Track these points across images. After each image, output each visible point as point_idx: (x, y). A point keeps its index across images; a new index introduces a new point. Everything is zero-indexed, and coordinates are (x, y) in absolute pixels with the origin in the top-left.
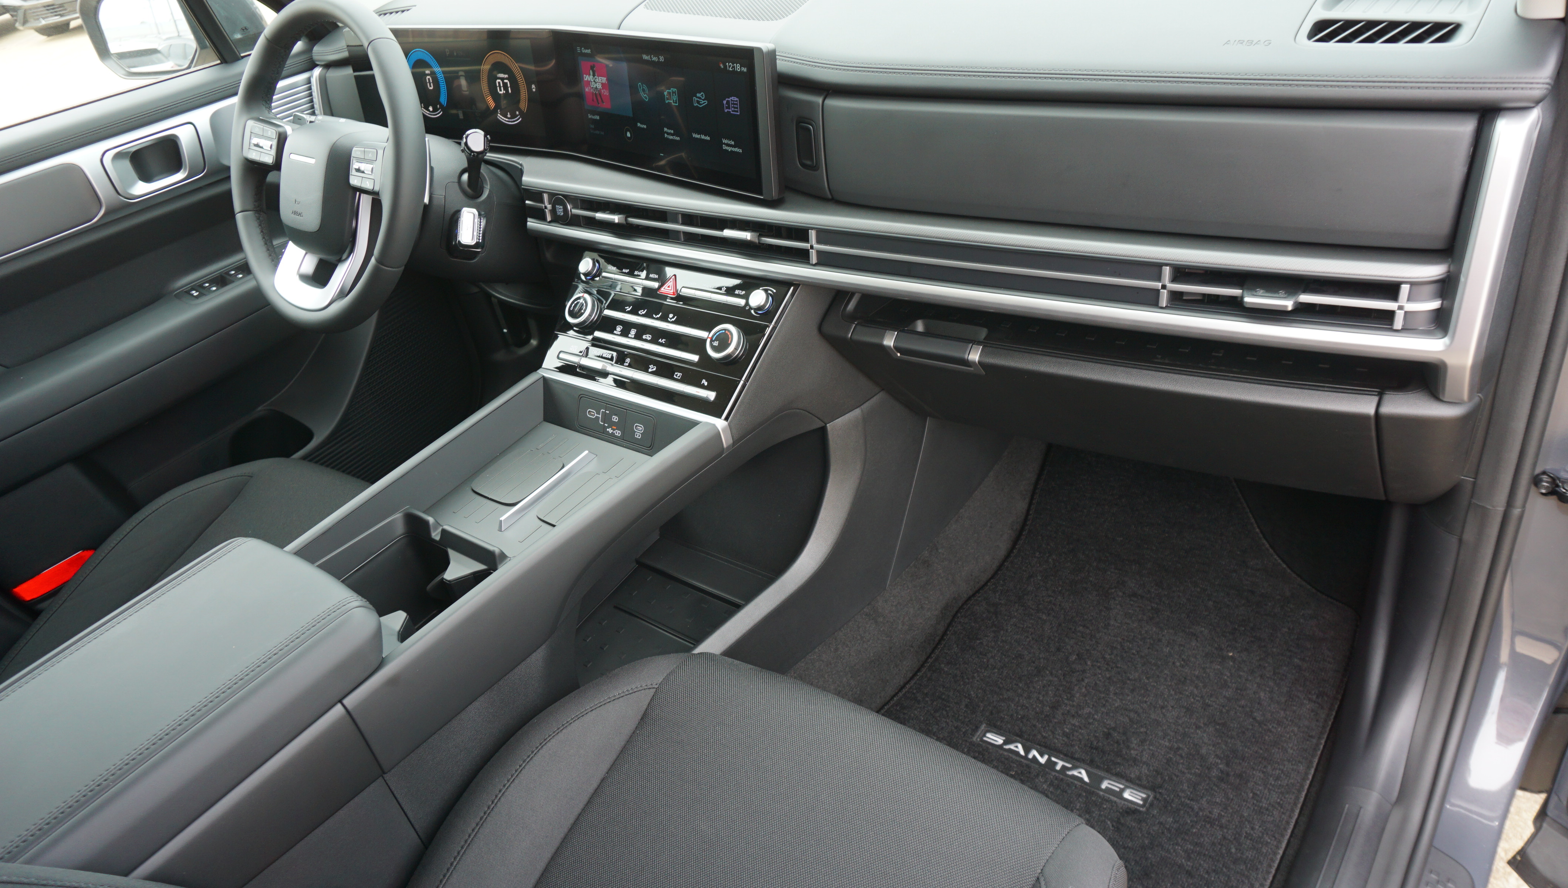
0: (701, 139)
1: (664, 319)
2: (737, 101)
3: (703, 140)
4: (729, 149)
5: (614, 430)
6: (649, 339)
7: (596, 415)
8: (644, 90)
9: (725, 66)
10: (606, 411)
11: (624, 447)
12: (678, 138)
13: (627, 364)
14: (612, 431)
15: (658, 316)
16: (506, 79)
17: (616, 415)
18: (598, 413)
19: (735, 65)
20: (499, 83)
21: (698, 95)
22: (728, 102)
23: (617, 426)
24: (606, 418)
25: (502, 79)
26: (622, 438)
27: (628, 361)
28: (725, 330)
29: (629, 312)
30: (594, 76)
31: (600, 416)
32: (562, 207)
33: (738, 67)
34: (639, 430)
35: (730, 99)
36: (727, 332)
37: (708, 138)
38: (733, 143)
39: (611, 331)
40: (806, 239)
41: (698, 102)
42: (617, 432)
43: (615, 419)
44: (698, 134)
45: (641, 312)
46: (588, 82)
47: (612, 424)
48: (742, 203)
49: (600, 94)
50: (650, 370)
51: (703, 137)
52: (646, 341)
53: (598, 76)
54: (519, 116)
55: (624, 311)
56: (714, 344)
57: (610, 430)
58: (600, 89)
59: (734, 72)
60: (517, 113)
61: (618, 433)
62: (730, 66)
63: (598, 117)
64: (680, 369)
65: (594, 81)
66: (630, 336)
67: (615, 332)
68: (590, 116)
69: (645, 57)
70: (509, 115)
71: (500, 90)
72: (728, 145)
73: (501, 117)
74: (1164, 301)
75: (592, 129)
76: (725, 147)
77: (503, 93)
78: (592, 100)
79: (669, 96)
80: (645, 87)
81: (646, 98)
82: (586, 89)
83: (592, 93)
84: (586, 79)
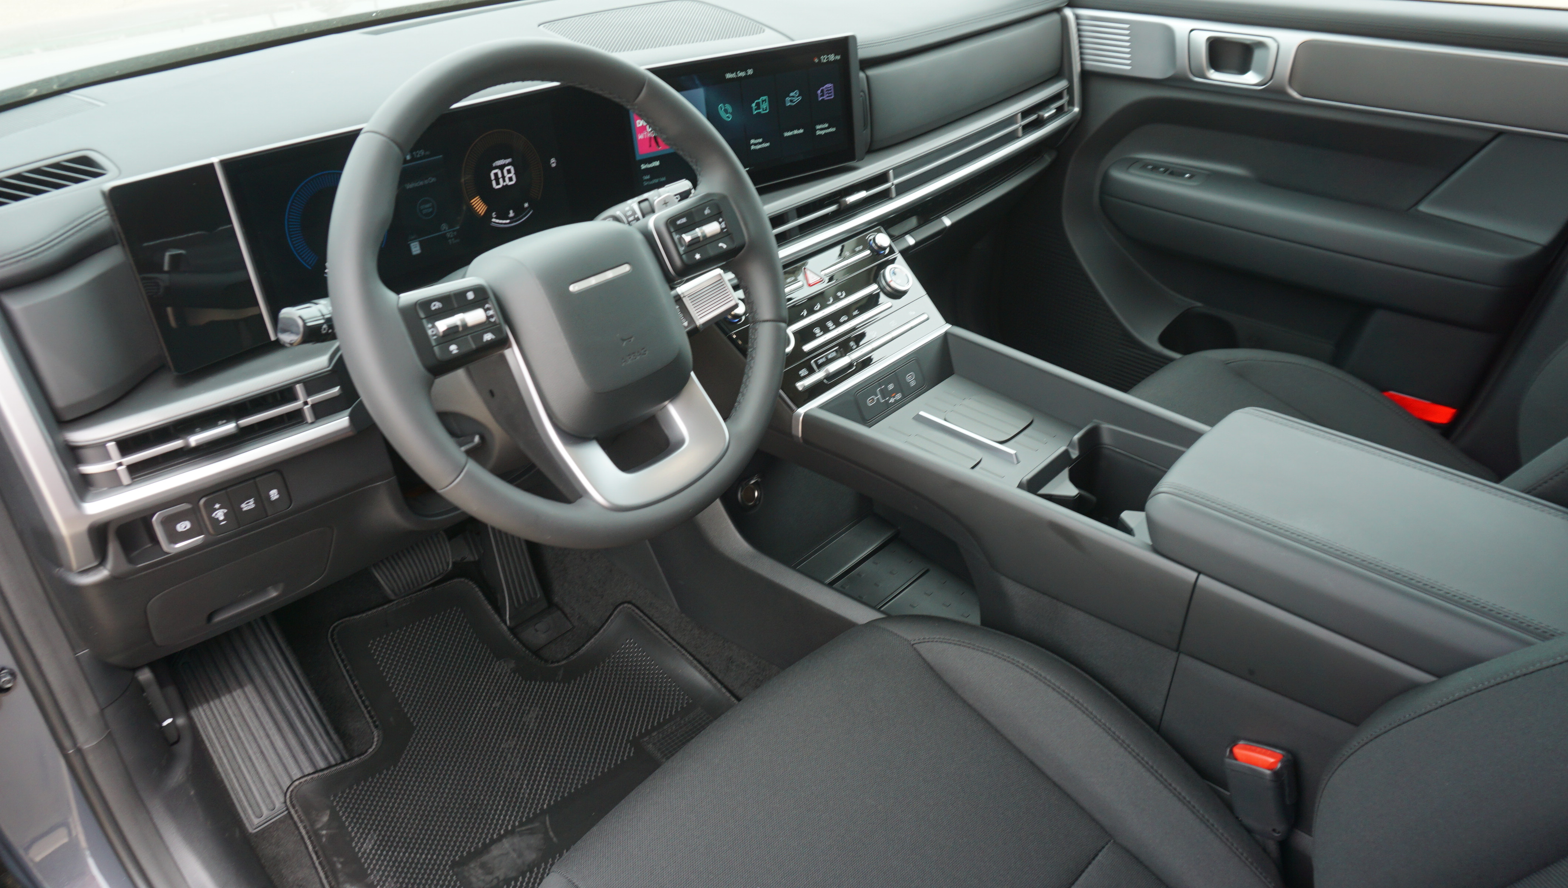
0: (793, 136)
1: (837, 299)
2: (831, 87)
3: (797, 134)
4: (823, 132)
5: (895, 396)
6: (846, 318)
7: (876, 398)
8: (726, 111)
9: (820, 61)
10: (881, 388)
11: (909, 402)
12: (768, 144)
13: (855, 347)
14: (894, 399)
15: (830, 301)
16: (509, 164)
17: (890, 384)
18: (876, 395)
19: (829, 55)
20: (496, 174)
21: (791, 94)
22: (822, 91)
23: (895, 391)
24: (885, 393)
25: (503, 167)
26: (904, 397)
27: (852, 345)
28: (893, 269)
29: (808, 315)
31: (880, 396)
33: (832, 57)
34: (910, 378)
35: (824, 88)
37: (801, 131)
38: (827, 125)
39: (814, 337)
40: (888, 180)
41: (791, 101)
43: (891, 387)
44: (791, 131)
45: (817, 308)
46: (644, 128)
47: (891, 394)
48: (831, 178)
49: (654, 137)
51: (796, 132)
52: (845, 322)
54: (529, 209)
55: (803, 318)
57: (892, 400)
59: (829, 62)
60: (526, 205)
61: (899, 396)
62: (824, 59)
63: (657, 163)
66: (831, 328)
67: (817, 335)
68: (643, 167)
69: (729, 76)
70: (511, 214)
71: (498, 183)
72: (822, 129)
73: (497, 221)
74: (1020, 133)
75: (647, 180)
76: (818, 133)
77: (503, 186)
78: (650, 146)
79: (758, 105)
80: (728, 107)
81: (728, 117)
82: (641, 137)
83: (650, 138)
84: (641, 125)
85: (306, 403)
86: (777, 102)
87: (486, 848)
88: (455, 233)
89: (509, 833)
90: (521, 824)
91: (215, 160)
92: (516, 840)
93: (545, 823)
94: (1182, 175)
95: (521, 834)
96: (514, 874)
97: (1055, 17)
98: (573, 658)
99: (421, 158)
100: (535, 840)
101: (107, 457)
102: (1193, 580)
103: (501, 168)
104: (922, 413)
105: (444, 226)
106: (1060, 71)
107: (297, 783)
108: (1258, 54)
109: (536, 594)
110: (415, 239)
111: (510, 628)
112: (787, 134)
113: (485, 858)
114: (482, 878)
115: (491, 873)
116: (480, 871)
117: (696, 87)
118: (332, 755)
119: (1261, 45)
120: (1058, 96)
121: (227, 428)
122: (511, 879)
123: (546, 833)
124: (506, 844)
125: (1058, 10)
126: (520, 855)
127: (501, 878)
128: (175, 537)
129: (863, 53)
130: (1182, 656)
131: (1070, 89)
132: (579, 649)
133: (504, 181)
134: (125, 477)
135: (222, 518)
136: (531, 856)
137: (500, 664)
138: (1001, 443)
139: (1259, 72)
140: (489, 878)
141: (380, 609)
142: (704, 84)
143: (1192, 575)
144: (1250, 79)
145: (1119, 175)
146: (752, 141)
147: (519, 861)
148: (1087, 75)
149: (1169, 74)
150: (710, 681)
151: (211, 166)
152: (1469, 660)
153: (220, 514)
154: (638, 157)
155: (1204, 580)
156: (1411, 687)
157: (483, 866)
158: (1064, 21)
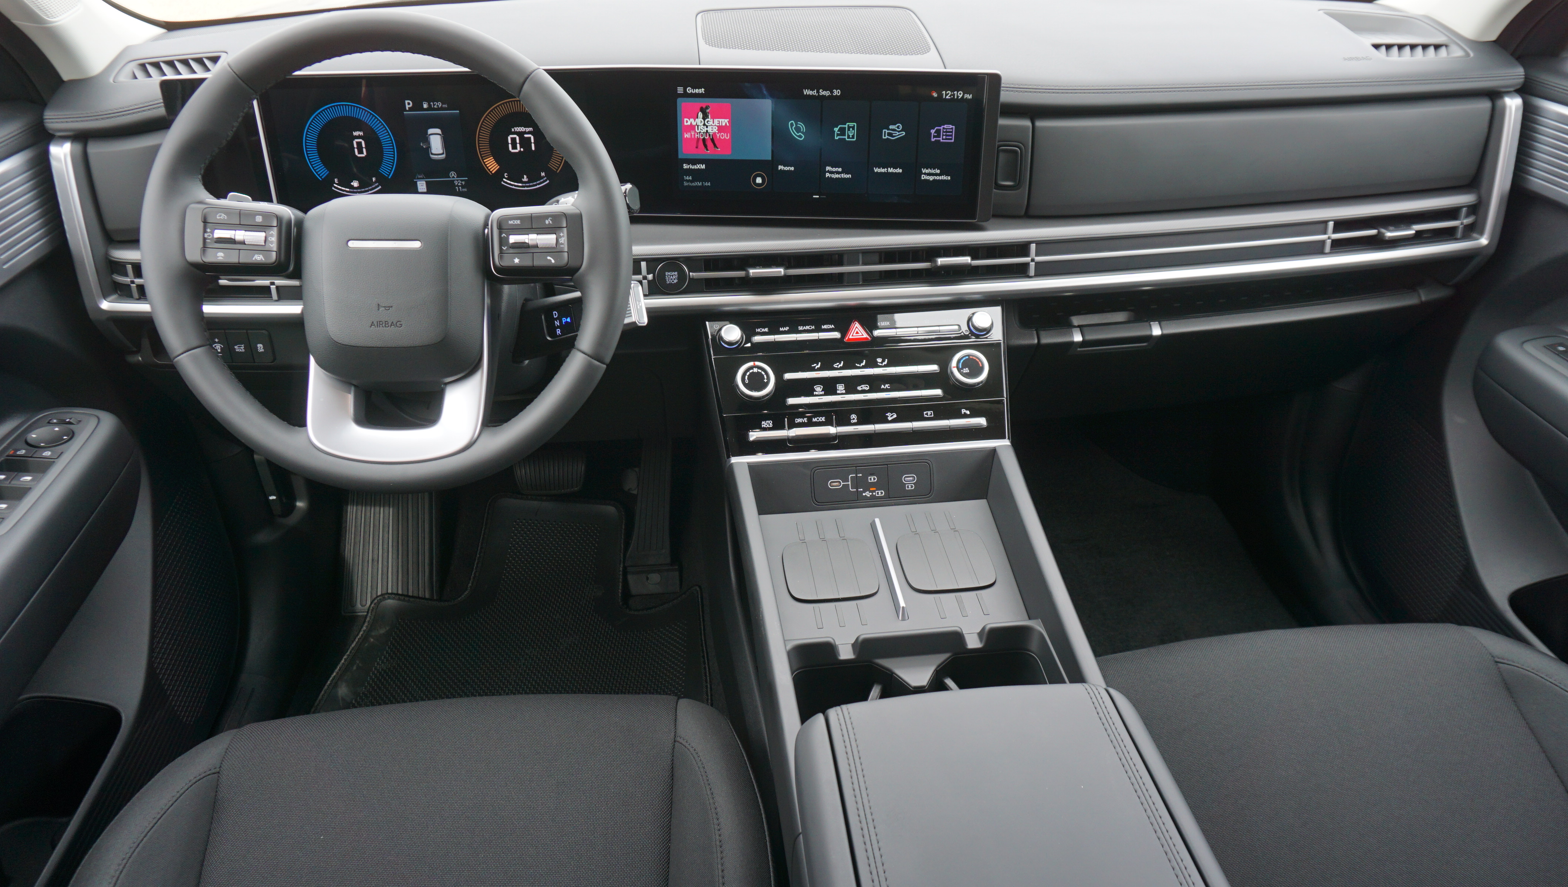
0: (887, 174)
1: (873, 364)
2: (952, 128)
3: (892, 173)
4: (931, 178)
5: (872, 492)
6: (867, 389)
7: (842, 483)
8: (798, 129)
9: (940, 95)
10: (856, 476)
11: (893, 505)
12: (849, 176)
13: (857, 422)
14: (871, 494)
15: (864, 364)
16: (529, 133)
17: (872, 474)
18: (845, 480)
19: (956, 92)
20: (514, 140)
21: (891, 127)
22: (938, 131)
23: (877, 486)
24: (857, 483)
25: (521, 134)
26: (888, 496)
27: (854, 417)
28: (968, 356)
29: (821, 369)
30: (705, 117)
31: (850, 483)
32: (676, 273)
33: (959, 93)
34: (909, 481)
35: (942, 128)
36: (971, 357)
37: (899, 171)
38: (938, 171)
39: (810, 393)
40: (1026, 254)
41: (889, 134)
42: (878, 493)
43: (872, 479)
44: (883, 168)
45: (838, 366)
46: (692, 128)
47: (868, 487)
49: (712, 140)
50: (890, 419)
51: (891, 170)
52: (863, 391)
53: (713, 118)
54: (546, 178)
55: (813, 369)
56: (964, 372)
57: (867, 494)
58: (715, 133)
59: (953, 100)
60: (543, 174)
61: (880, 493)
62: (947, 94)
63: (702, 166)
64: (928, 408)
65: (704, 125)
66: (838, 392)
67: (816, 393)
68: (685, 166)
69: (807, 92)
70: (525, 179)
71: (515, 148)
72: (929, 174)
73: (511, 182)
74: (1328, 248)
75: (688, 181)
76: (924, 177)
78: (697, 148)
79: (842, 131)
80: (801, 125)
81: (800, 137)
82: (687, 136)
83: (698, 139)
84: (689, 123)
86: (869, 131)
88: (463, 183)
97: (1485, 105)
99: (438, 109)
105: (453, 174)
106: (1464, 180)
110: (423, 178)
112: (878, 170)
117: (764, 97)
120: (1451, 213)
125: (1485, 95)
129: (1006, 97)
131: (1477, 209)
142: (772, 95)
146: (828, 168)
148: (1521, 197)
154: (681, 155)
158: (1497, 112)
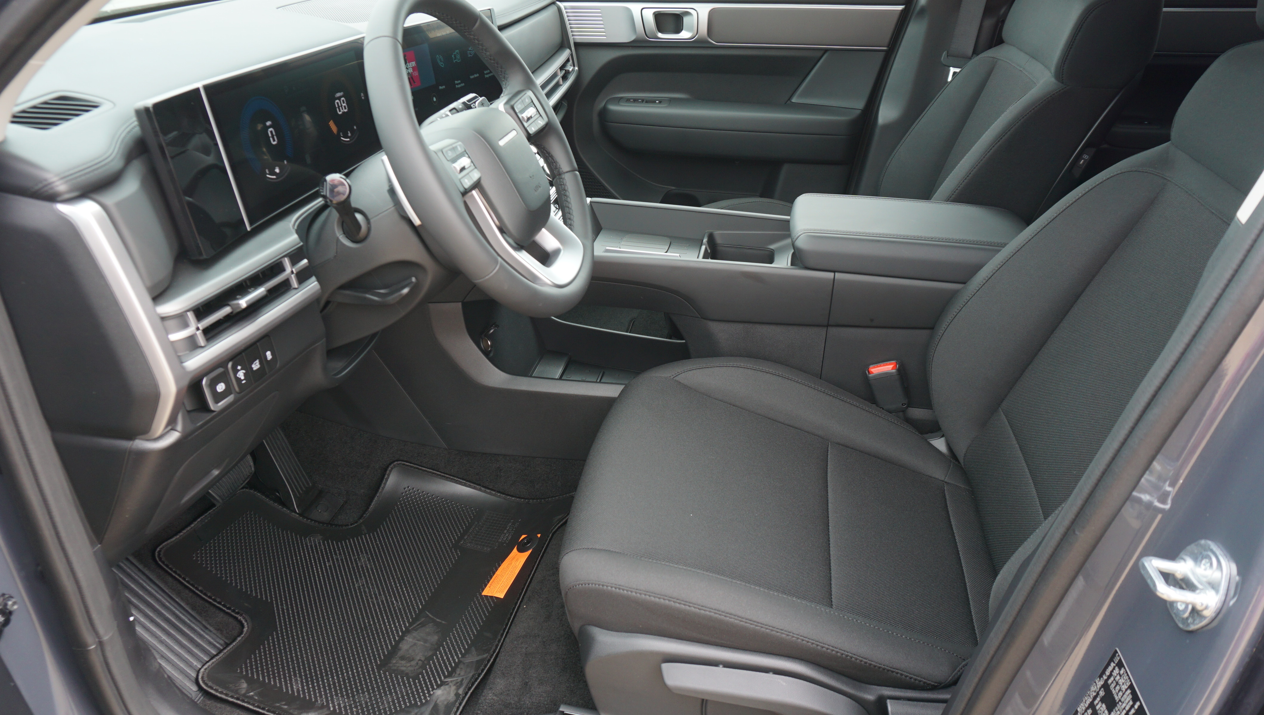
8: (440, 60)
20: (337, 104)
41: (470, 54)
51: (476, 76)
71: (340, 111)
73: (344, 139)
74: (561, 82)
77: (343, 112)
79: (455, 56)
80: (441, 57)
85: (292, 272)
87: (395, 648)
89: (407, 632)
90: (410, 624)
91: (199, 85)
92: (415, 634)
93: (428, 616)
94: (654, 102)
95: (415, 629)
96: (430, 653)
97: (553, 9)
98: (366, 515)
100: (429, 628)
101: (186, 325)
102: (833, 277)
103: (339, 98)
104: (607, 248)
106: (563, 43)
107: (202, 670)
108: (686, 20)
109: (308, 484)
111: (300, 514)
112: (472, 77)
113: (400, 653)
114: (408, 665)
115: (413, 660)
116: (403, 662)
118: (218, 643)
119: (687, 13)
121: (260, 291)
122: (432, 656)
123: (434, 621)
124: (409, 639)
125: (553, 3)
126: (426, 641)
127: (423, 659)
128: (218, 397)
130: (829, 328)
132: (368, 508)
133: (342, 109)
134: (201, 340)
135: (243, 378)
136: (435, 638)
137: (310, 540)
138: (666, 252)
139: (689, 30)
140: (413, 663)
141: (189, 528)
143: (830, 275)
144: (685, 35)
145: (613, 107)
146: (456, 82)
147: (428, 645)
148: (577, 45)
149: (633, 38)
150: (485, 492)
151: (197, 90)
152: (978, 267)
153: (241, 375)
155: (838, 275)
156: (954, 294)
157: (402, 658)
158: (559, 10)
